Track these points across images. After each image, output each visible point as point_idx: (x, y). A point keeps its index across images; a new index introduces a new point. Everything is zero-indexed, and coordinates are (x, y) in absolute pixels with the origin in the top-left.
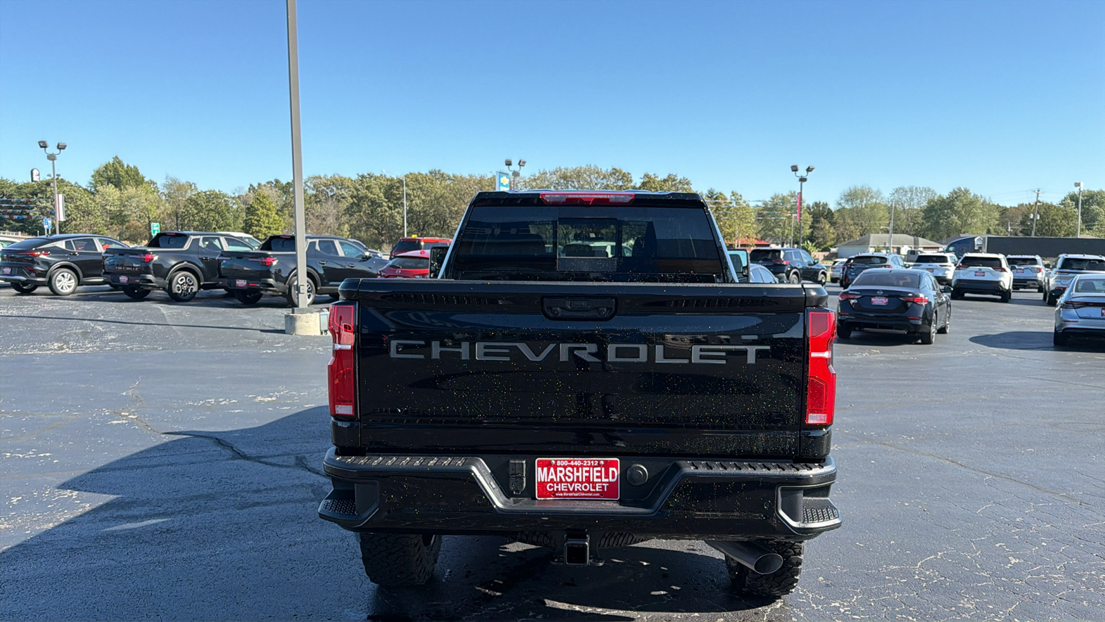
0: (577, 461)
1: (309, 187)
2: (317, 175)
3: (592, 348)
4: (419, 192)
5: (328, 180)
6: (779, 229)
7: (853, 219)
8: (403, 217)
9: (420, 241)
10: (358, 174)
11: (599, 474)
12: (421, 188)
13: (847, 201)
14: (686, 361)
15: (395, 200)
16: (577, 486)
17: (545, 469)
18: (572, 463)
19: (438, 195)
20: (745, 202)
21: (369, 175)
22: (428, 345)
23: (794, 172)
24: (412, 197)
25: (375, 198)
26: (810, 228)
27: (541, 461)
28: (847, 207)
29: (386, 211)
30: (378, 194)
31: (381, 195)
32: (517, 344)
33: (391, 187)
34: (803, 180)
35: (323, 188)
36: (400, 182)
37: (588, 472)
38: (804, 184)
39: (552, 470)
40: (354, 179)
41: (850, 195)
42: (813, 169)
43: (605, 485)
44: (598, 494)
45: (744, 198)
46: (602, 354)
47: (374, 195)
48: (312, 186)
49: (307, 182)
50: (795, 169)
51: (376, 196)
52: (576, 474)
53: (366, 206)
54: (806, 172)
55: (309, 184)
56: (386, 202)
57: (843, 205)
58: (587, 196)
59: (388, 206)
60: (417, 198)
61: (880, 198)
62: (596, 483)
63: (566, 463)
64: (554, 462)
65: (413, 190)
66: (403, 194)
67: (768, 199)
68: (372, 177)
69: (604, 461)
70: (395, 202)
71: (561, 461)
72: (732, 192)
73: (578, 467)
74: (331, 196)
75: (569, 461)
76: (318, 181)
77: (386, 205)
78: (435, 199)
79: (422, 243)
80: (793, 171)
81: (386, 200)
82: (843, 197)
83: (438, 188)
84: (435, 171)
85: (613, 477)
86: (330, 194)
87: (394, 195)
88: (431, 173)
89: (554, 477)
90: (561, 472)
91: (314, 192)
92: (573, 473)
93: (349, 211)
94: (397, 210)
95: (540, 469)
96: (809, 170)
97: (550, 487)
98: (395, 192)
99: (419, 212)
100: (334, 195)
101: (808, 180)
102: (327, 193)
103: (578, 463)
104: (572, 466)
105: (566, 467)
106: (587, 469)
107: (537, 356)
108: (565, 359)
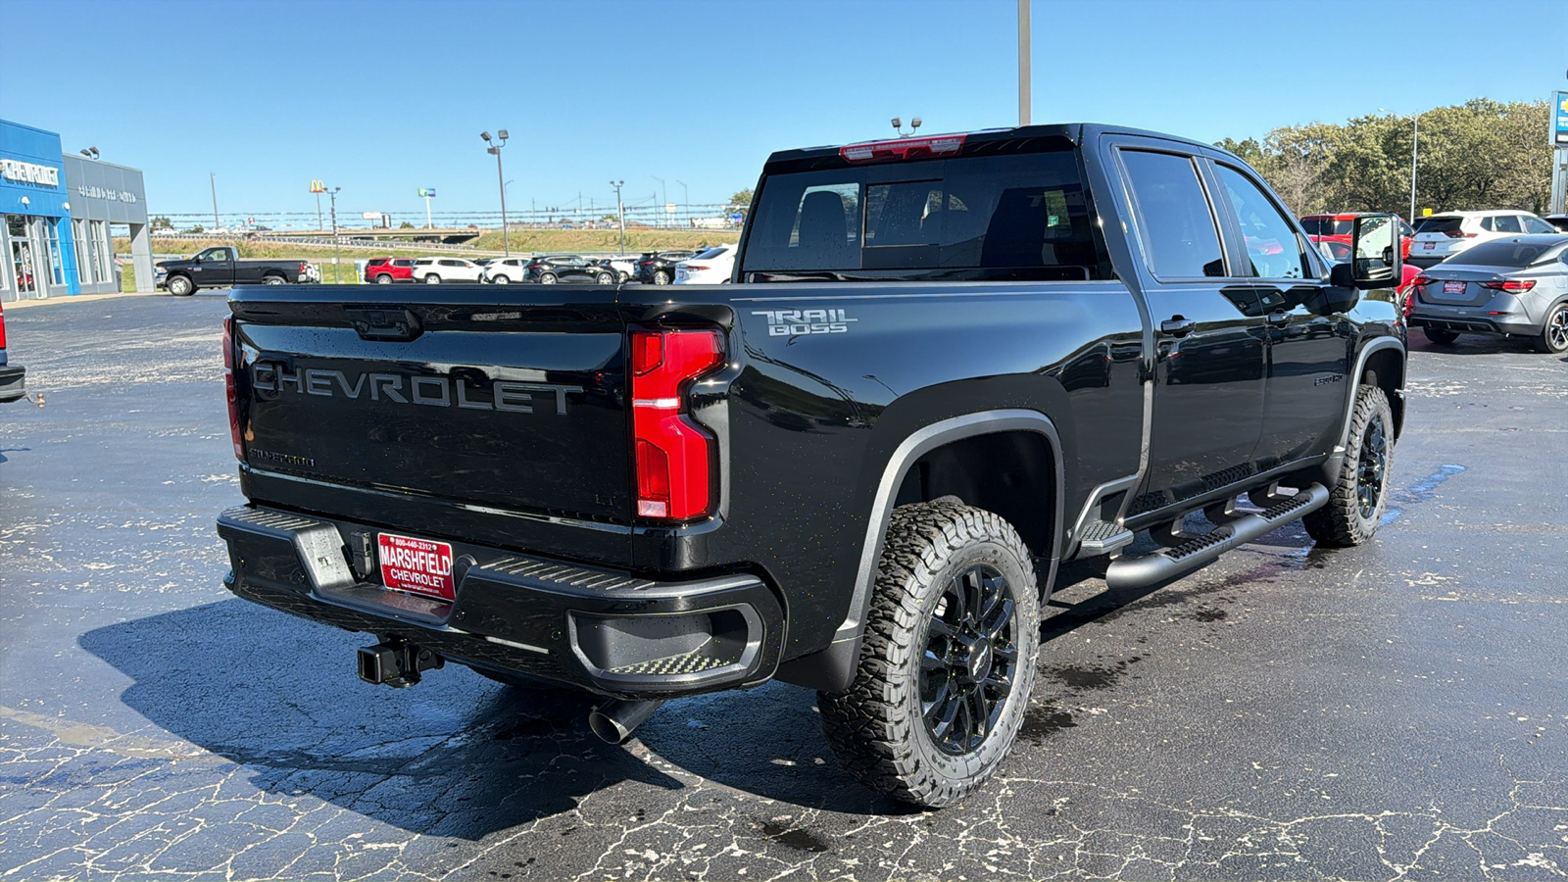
0: (411, 541)
1: (1271, 145)
2: (1285, 127)
3: (397, 381)
4: (1443, 138)
5: (1302, 132)
8: (1411, 181)
9: (1331, 219)
10: (1348, 120)
11: (434, 563)
12: (1446, 132)
14: (487, 406)
15: (1401, 154)
16: (416, 577)
17: (387, 548)
18: (408, 544)
19: (1476, 141)
21: (1367, 118)
24: (1429, 147)
25: (1368, 154)
27: (382, 536)
29: (1383, 173)
30: (1374, 147)
31: (1378, 148)
32: (336, 374)
33: (1395, 134)
35: (1294, 144)
36: (1411, 125)
37: (424, 558)
39: (392, 549)
40: (1342, 127)
43: (441, 579)
44: (437, 592)
46: (406, 391)
47: (1366, 149)
48: (1277, 144)
49: (1269, 138)
51: (1369, 151)
52: (414, 559)
53: (1352, 167)
55: (1271, 141)
56: (1385, 159)
58: (900, 145)
59: (1387, 166)
60: (1438, 148)
62: (432, 574)
63: (403, 543)
64: (392, 540)
65: (1433, 134)
66: (1413, 143)
68: (1371, 121)
69: (438, 545)
70: (1401, 157)
71: (399, 540)
73: (414, 550)
74: (1306, 157)
75: (406, 541)
76: (1286, 135)
77: (1384, 163)
78: (1471, 146)
79: (1336, 223)
81: (1386, 156)
83: (1478, 129)
84: (1477, 100)
85: (447, 571)
86: (1304, 153)
87: (1400, 145)
88: (1470, 105)
89: (394, 560)
90: (400, 554)
91: (1280, 153)
92: (411, 557)
93: (1326, 178)
94: (1401, 170)
95: (382, 547)
97: (395, 574)
98: (1400, 141)
99: (1441, 170)
100: (1309, 154)
102: (1299, 151)
103: (413, 545)
104: (410, 548)
105: (403, 548)
106: (421, 554)
107: (353, 390)
108: (375, 397)
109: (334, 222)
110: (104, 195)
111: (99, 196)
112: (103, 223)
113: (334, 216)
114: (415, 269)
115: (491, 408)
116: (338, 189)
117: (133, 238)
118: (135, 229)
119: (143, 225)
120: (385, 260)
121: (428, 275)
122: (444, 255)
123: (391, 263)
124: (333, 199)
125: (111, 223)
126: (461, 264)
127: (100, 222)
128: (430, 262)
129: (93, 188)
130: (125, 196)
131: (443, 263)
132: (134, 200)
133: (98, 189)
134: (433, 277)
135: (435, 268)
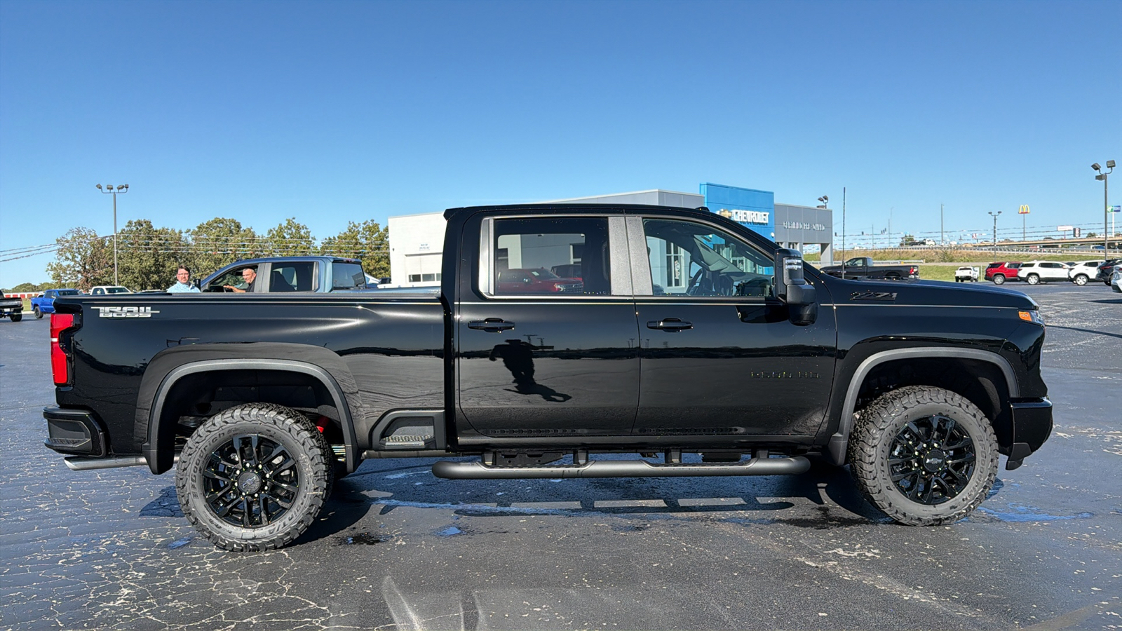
109: (995, 236)
110: (801, 227)
111: (797, 227)
112: (798, 244)
113: (995, 232)
114: (1020, 270)
116: (999, 212)
117: (822, 252)
118: (824, 246)
119: (828, 244)
120: (1003, 264)
121: (1030, 274)
122: (1044, 259)
123: (1006, 266)
124: (995, 219)
125: (804, 244)
126: (1057, 266)
127: (796, 243)
128: (1032, 265)
129: (794, 223)
130: (817, 226)
131: (1043, 265)
132: (823, 228)
133: (797, 224)
134: (1033, 276)
135: (1036, 269)
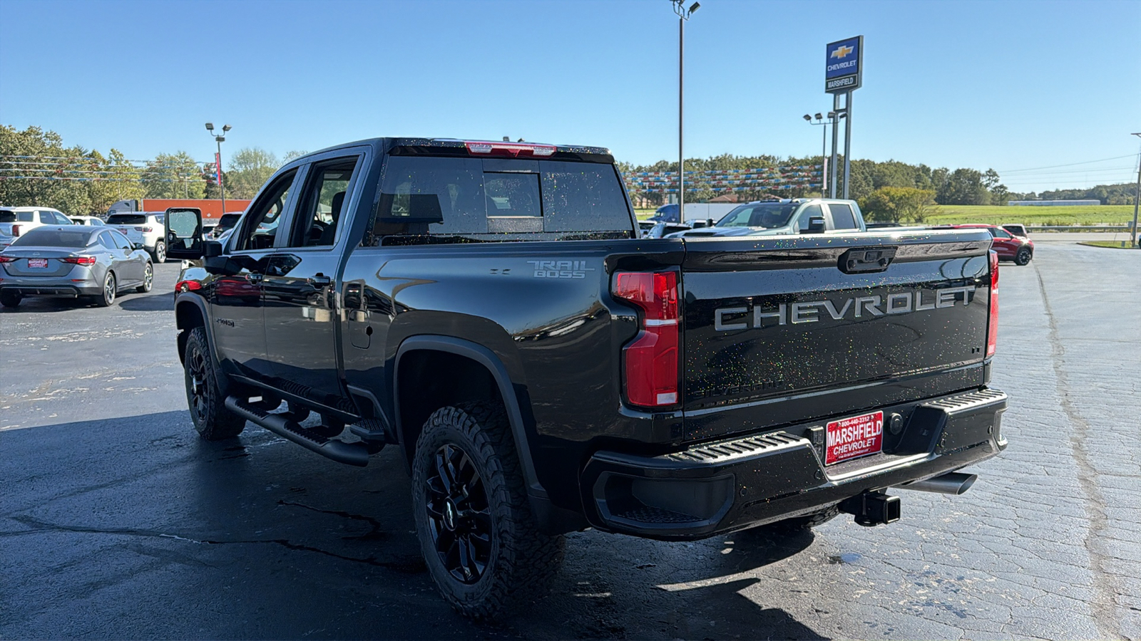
0: (853, 419)
3: (876, 300)
6: (169, 194)
7: (249, 183)
11: (870, 429)
13: (240, 164)
14: (930, 307)
16: (855, 445)
17: (834, 432)
18: (852, 423)
20: (127, 161)
22: (751, 311)
23: (209, 131)
26: (204, 192)
27: (831, 425)
28: (241, 170)
32: (824, 303)
34: (220, 139)
37: (862, 429)
38: (221, 144)
39: (838, 432)
41: (243, 158)
42: (230, 128)
43: (873, 439)
44: (868, 450)
45: (125, 158)
46: (883, 306)
50: (210, 127)
52: (855, 433)
54: (223, 131)
57: (237, 168)
61: (274, 162)
62: (868, 438)
63: (847, 423)
64: (839, 424)
67: (153, 160)
69: (874, 415)
71: (844, 422)
72: (112, 150)
73: (855, 425)
75: (851, 421)
80: (208, 129)
82: (235, 160)
85: (879, 431)
89: (839, 439)
90: (844, 432)
92: (852, 432)
95: (830, 433)
96: (225, 129)
97: (836, 450)
101: (226, 139)
103: (855, 422)
104: (852, 426)
105: (847, 427)
106: (862, 426)
107: (839, 313)
108: (857, 315)
115: (934, 308)
